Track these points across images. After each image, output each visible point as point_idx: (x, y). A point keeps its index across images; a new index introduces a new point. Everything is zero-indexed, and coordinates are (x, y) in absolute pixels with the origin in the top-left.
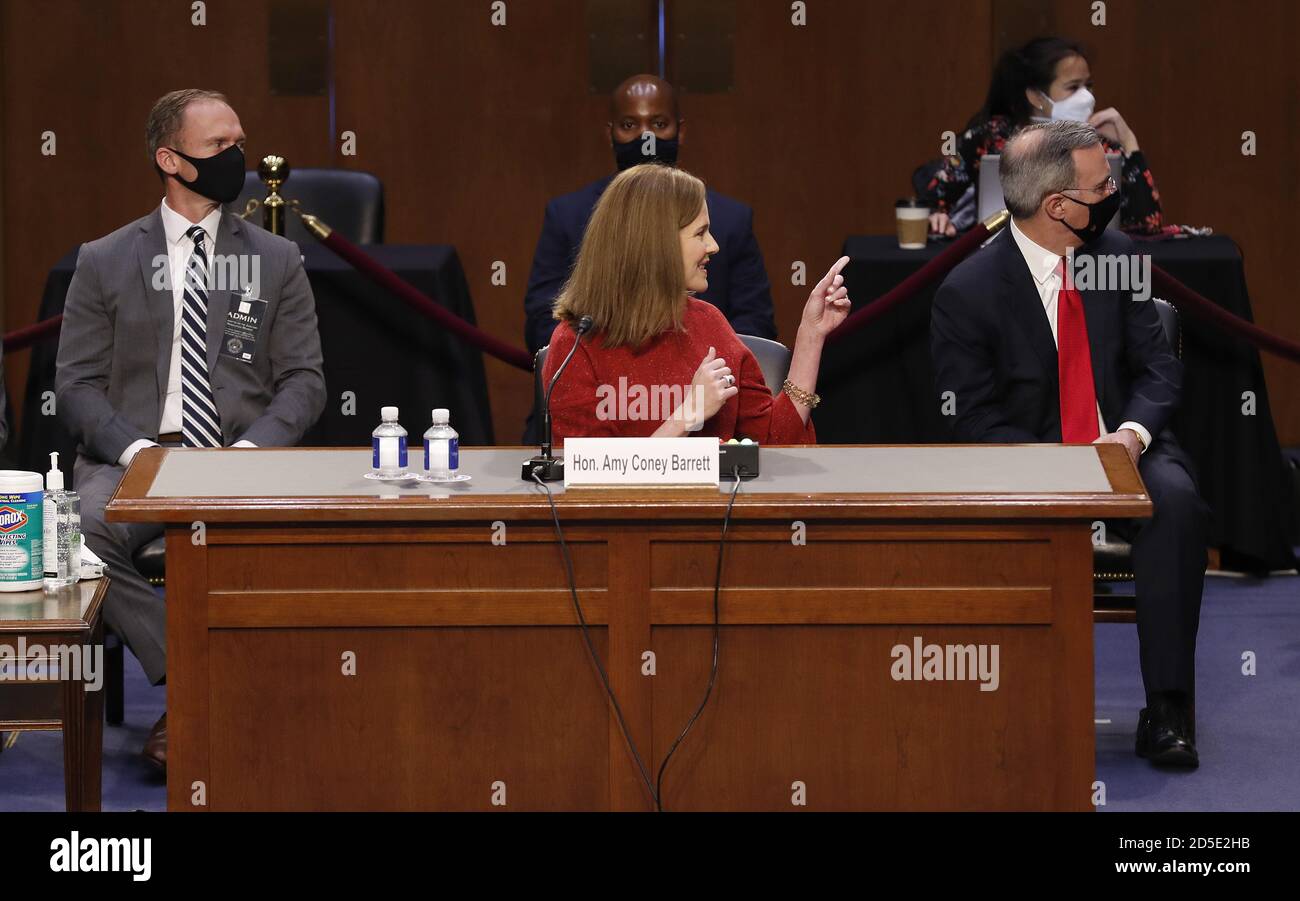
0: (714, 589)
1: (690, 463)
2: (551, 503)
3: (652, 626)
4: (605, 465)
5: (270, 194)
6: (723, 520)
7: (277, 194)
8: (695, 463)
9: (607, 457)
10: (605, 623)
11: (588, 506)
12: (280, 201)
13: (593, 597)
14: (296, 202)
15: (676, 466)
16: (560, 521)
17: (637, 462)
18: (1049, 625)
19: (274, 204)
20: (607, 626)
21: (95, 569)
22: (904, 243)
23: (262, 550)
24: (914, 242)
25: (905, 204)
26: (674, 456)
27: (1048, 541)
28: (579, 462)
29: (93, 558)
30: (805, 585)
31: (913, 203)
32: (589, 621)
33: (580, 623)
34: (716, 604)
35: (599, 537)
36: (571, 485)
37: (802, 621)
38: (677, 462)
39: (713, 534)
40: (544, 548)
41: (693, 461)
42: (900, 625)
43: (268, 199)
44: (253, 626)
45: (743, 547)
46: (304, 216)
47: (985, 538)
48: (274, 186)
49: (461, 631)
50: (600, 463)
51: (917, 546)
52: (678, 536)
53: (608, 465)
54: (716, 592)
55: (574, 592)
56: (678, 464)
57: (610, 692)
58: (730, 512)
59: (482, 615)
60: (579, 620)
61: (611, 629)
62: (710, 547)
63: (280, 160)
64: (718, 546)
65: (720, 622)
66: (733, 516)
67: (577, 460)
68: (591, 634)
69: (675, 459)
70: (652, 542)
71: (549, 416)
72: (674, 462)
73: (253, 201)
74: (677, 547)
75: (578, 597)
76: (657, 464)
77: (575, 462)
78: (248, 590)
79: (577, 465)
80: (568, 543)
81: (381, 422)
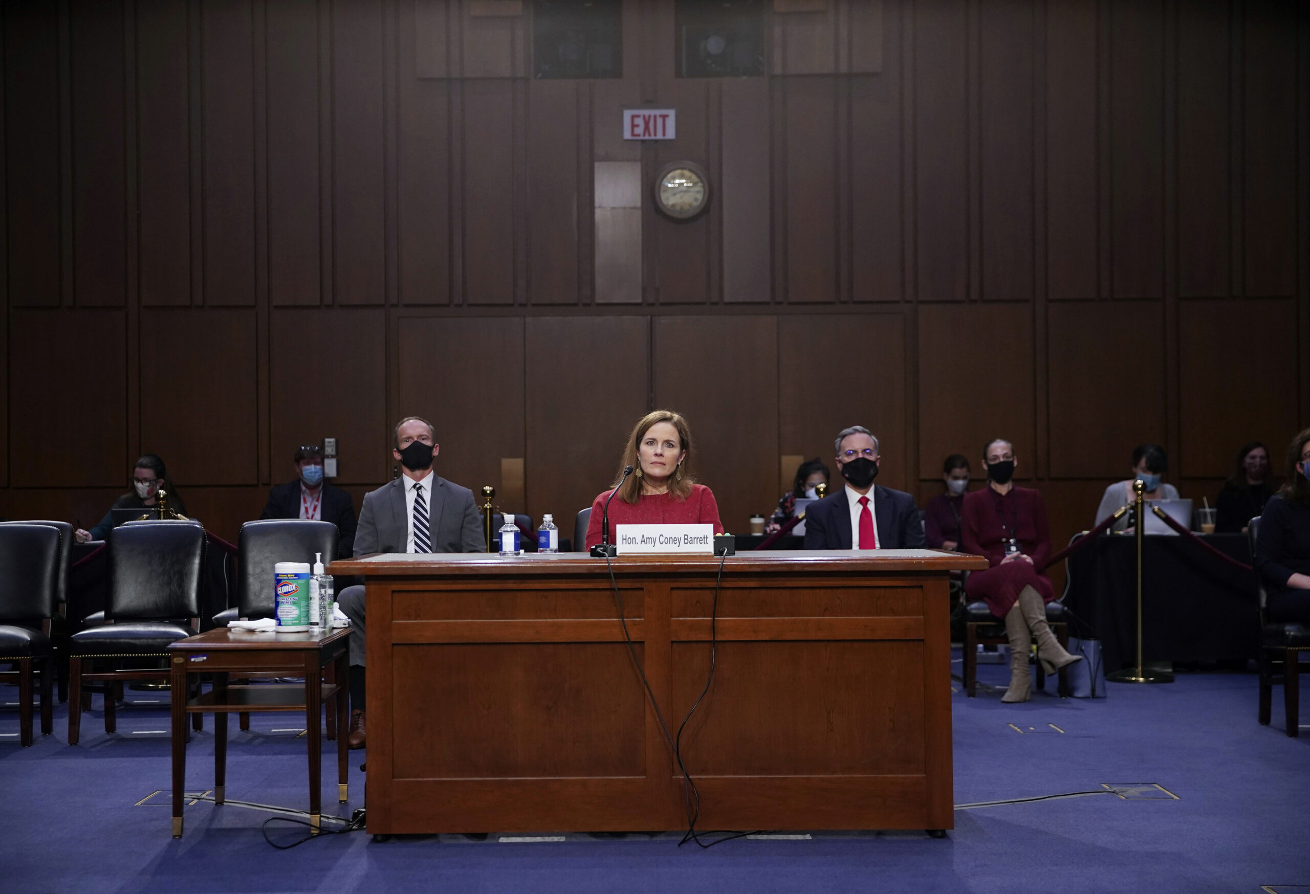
0: (712, 618)
1: (696, 539)
2: (608, 563)
3: (673, 642)
4: (642, 541)
5: (487, 503)
6: (717, 573)
7: (490, 503)
8: (698, 539)
9: (643, 536)
10: (643, 640)
11: (631, 564)
12: (491, 506)
13: (635, 623)
14: (498, 507)
15: (686, 541)
16: (614, 574)
17: (662, 539)
18: (922, 640)
19: (488, 507)
20: (643, 642)
21: (343, 622)
22: (755, 533)
23: (426, 594)
24: (758, 532)
25: (754, 516)
26: (685, 535)
27: (921, 587)
28: (626, 539)
29: (343, 616)
30: (768, 616)
31: (757, 516)
32: (632, 639)
33: (627, 640)
34: (713, 628)
35: (638, 585)
36: (620, 553)
37: (767, 639)
38: (687, 539)
39: (712, 583)
40: (604, 593)
41: (697, 538)
42: (828, 641)
43: (486, 505)
44: (421, 642)
45: (729, 592)
46: (502, 513)
47: (883, 585)
48: (489, 499)
49: (552, 646)
50: (639, 540)
51: (839, 591)
52: (688, 585)
53: (644, 541)
54: (714, 620)
55: (623, 620)
56: (688, 540)
57: (645, 682)
58: (722, 569)
59: (563, 637)
60: (626, 638)
61: (646, 644)
62: (708, 592)
63: (491, 488)
64: (714, 592)
65: (716, 639)
66: (725, 570)
67: (624, 538)
68: (634, 647)
69: (686, 537)
70: (672, 589)
71: (607, 519)
72: (685, 539)
73: (480, 506)
74: (688, 592)
75: (626, 623)
76: (675, 540)
77: (623, 539)
78: (418, 620)
79: (624, 541)
80: (619, 589)
81: (504, 524)
